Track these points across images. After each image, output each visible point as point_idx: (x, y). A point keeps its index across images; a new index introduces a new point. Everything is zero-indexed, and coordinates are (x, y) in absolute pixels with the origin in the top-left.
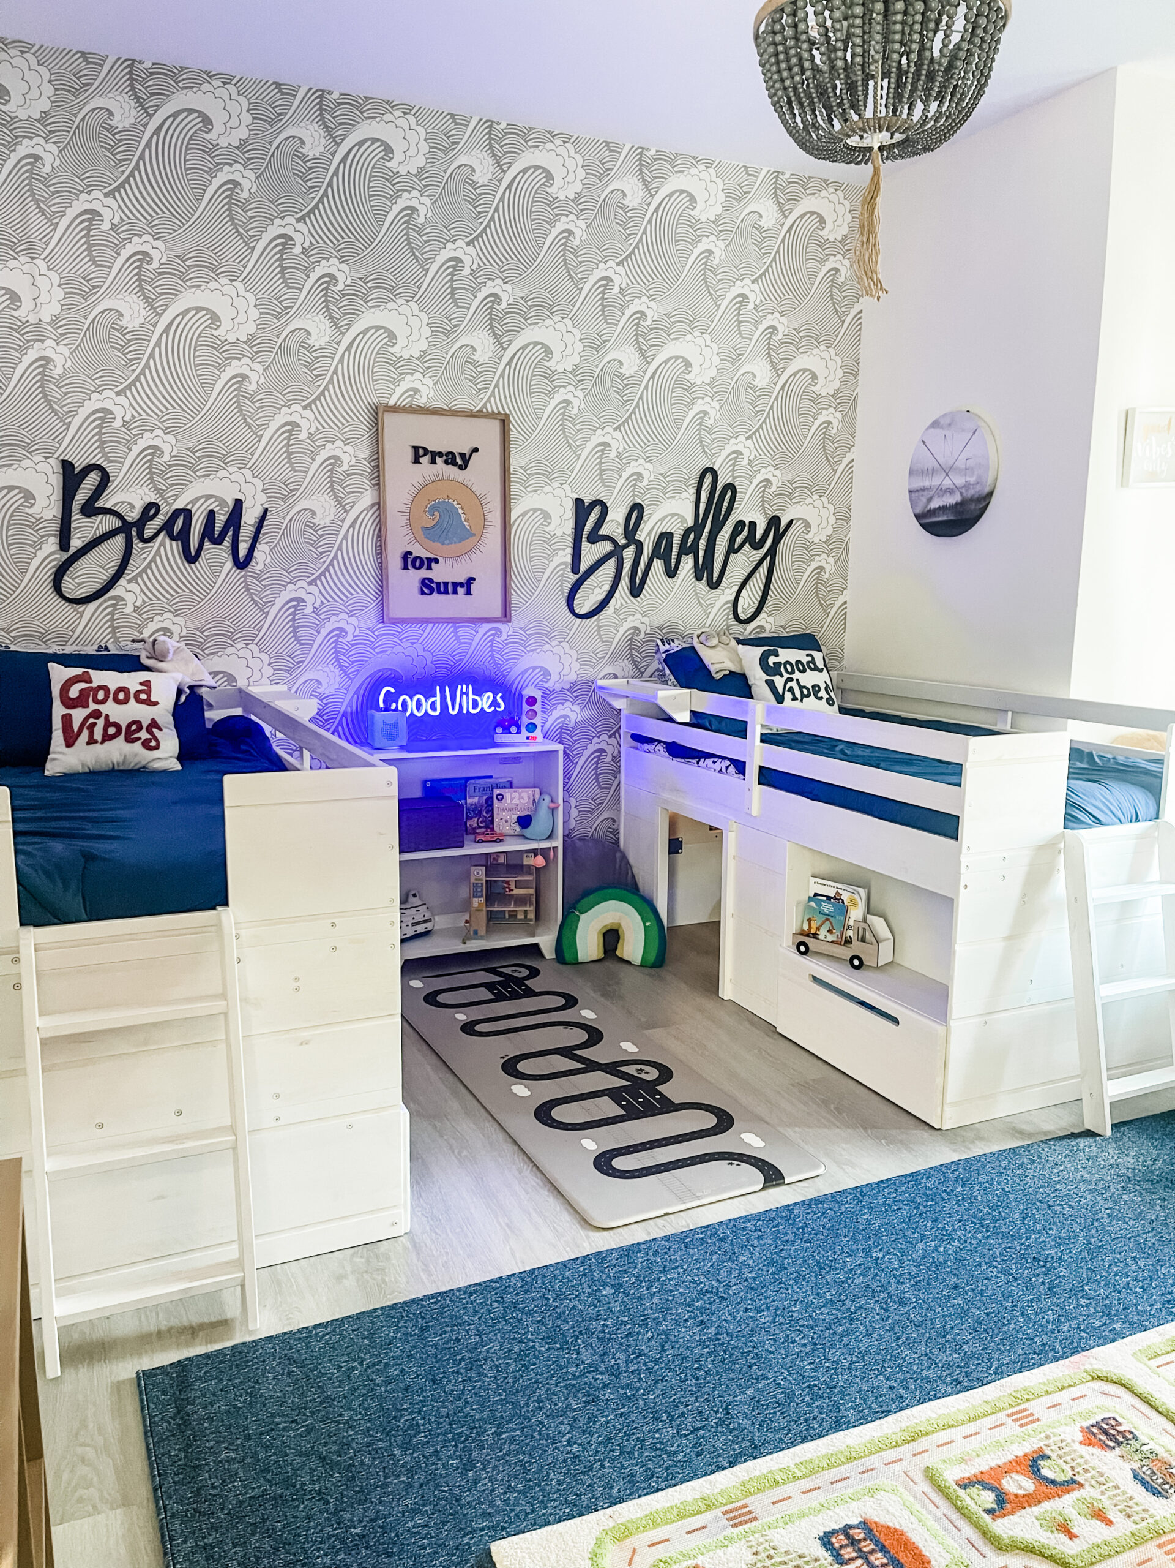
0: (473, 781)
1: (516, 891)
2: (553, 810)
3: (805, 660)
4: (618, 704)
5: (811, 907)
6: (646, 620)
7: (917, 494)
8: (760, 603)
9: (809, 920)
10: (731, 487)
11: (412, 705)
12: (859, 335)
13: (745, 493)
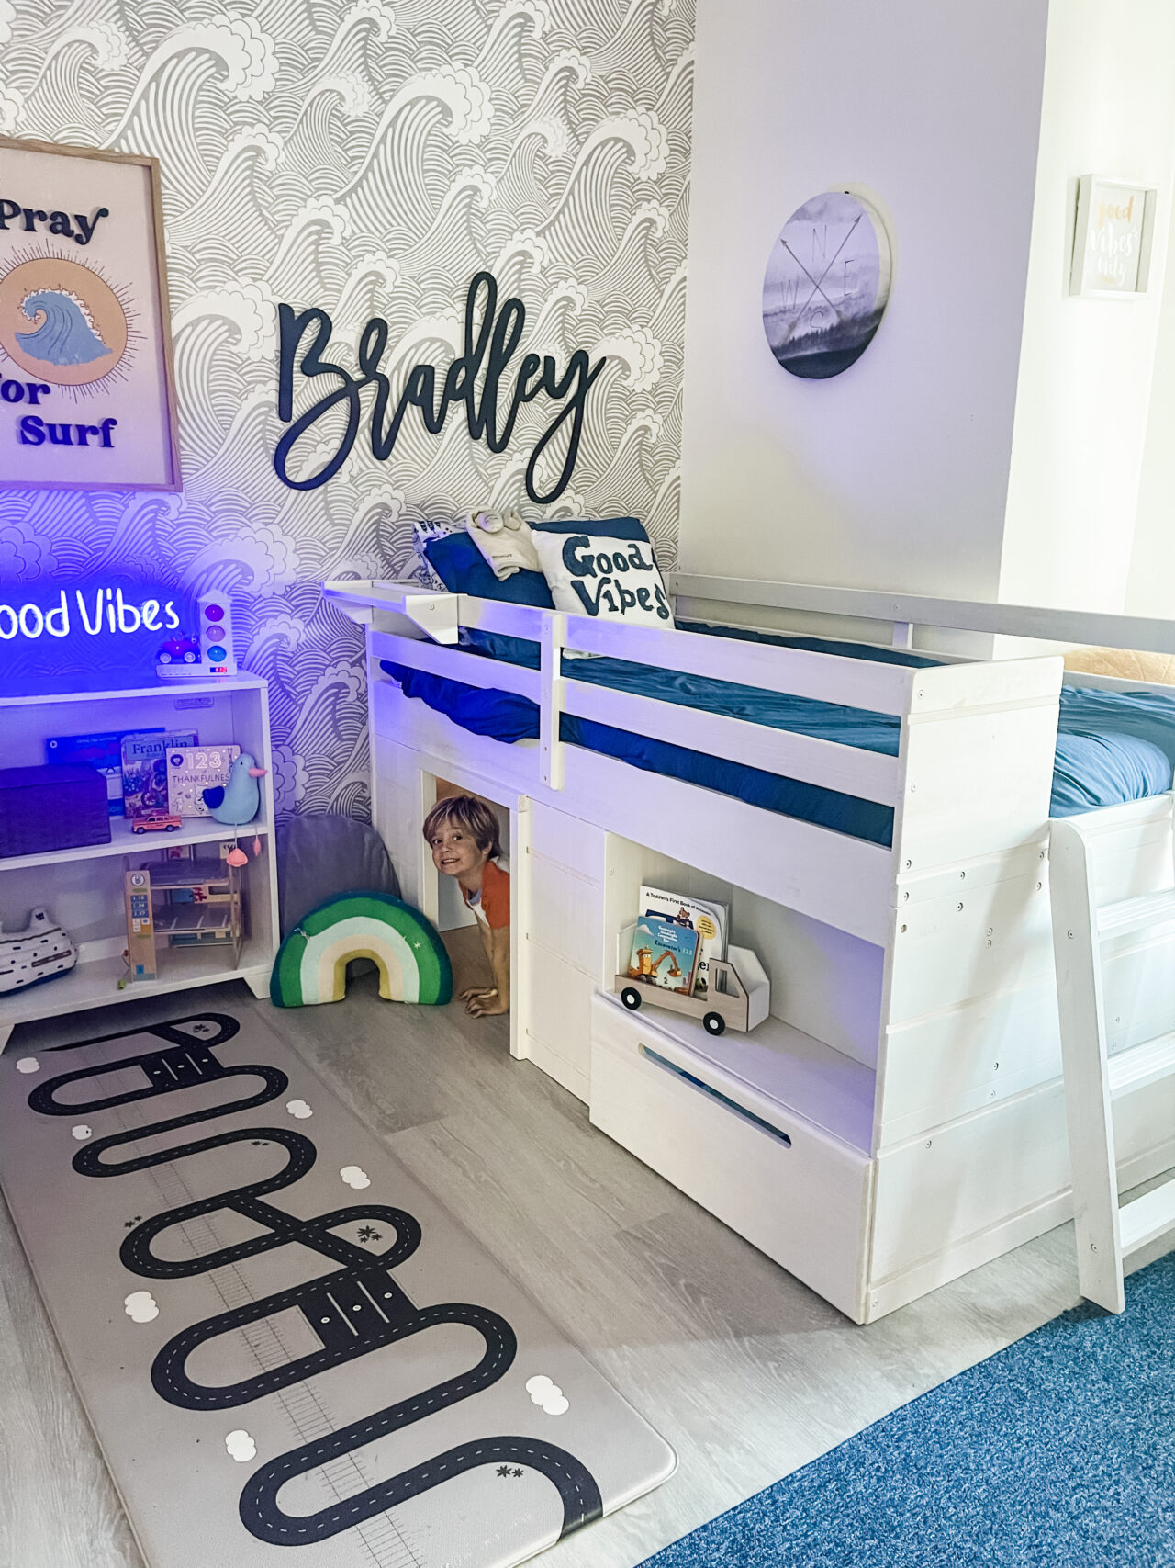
0: (129, 737)
1: (211, 899)
2: (258, 779)
3: (627, 552)
4: (360, 617)
5: (641, 932)
6: (399, 494)
7: (775, 319)
8: (563, 474)
9: (641, 953)
10: (515, 304)
11: (18, 621)
12: (691, 96)
13: (538, 315)
